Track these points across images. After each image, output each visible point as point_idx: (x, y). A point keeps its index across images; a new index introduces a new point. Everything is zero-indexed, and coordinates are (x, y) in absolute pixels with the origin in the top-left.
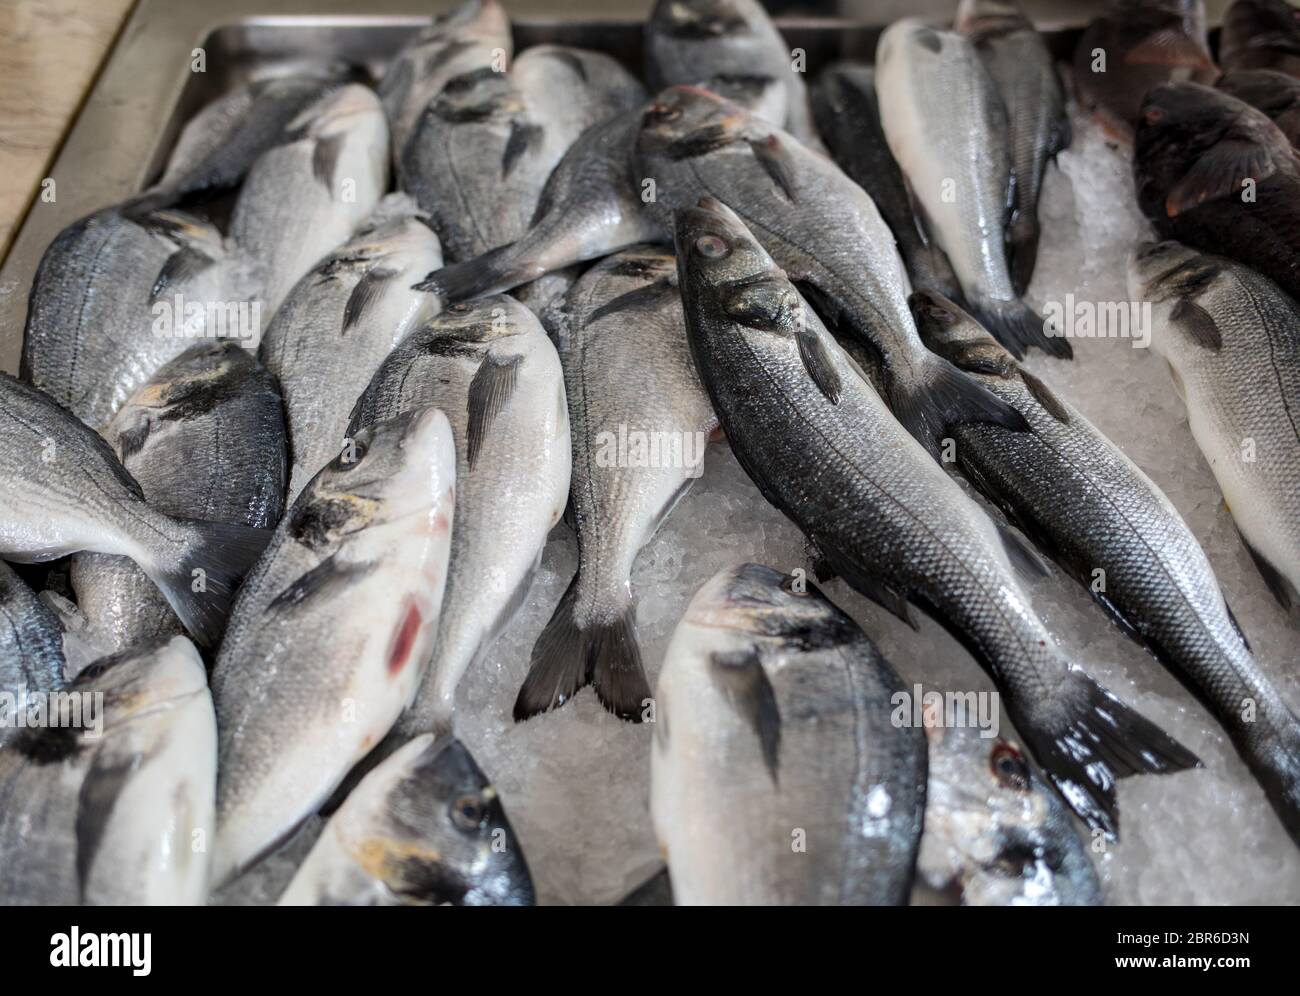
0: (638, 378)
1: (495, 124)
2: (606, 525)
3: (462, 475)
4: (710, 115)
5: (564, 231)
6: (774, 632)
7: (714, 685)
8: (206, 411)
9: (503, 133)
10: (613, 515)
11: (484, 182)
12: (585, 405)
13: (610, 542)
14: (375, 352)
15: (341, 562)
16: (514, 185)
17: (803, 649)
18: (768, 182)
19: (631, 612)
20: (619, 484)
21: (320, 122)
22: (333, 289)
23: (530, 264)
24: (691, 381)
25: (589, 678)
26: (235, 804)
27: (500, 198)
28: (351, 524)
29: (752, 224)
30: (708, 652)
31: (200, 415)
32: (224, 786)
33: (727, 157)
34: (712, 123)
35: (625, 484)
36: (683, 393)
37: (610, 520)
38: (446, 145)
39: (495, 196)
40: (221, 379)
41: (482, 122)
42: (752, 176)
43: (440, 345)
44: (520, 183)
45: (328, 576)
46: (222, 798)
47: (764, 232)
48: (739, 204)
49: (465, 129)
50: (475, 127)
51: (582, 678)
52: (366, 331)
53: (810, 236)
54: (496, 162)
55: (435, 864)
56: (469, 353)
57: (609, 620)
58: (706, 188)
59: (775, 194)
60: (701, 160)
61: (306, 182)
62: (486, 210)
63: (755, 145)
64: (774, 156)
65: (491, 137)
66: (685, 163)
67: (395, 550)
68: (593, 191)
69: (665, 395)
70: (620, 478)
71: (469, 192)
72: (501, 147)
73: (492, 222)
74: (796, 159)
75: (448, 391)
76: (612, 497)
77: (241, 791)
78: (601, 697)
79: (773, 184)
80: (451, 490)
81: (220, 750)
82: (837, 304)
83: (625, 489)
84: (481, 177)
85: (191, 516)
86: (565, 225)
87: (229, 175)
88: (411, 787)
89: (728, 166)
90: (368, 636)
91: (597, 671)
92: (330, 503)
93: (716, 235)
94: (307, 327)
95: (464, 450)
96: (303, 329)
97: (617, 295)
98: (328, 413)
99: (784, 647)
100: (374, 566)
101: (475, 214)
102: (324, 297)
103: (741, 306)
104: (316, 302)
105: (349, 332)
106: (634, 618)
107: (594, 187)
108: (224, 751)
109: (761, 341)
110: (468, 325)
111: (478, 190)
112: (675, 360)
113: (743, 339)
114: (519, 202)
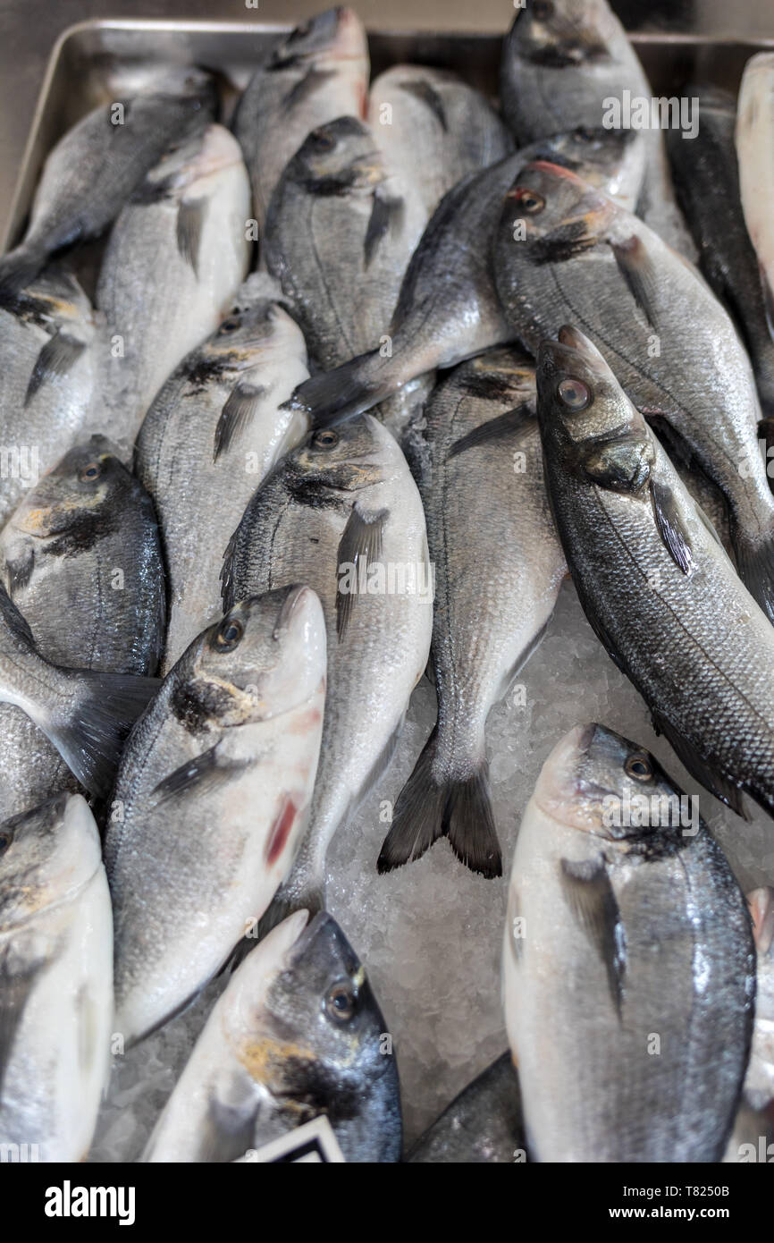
0: (496, 527)
1: (356, 197)
2: (464, 685)
3: (332, 646)
4: (572, 209)
5: (425, 340)
6: (620, 835)
7: (565, 899)
8: (88, 548)
9: (364, 209)
10: (471, 675)
11: (347, 270)
12: (446, 553)
13: (467, 702)
14: (246, 483)
15: (222, 756)
16: (376, 276)
17: (648, 858)
18: (629, 299)
19: (485, 767)
20: (477, 642)
21: (181, 180)
22: (203, 405)
23: (393, 376)
24: (547, 529)
25: (445, 829)
26: (132, 985)
27: (362, 291)
28: (231, 717)
29: (611, 353)
30: (559, 856)
31: (82, 552)
32: (121, 968)
33: (589, 265)
34: (574, 219)
35: (482, 643)
36: (539, 544)
37: (468, 679)
38: (309, 222)
39: (357, 288)
40: (100, 508)
41: (343, 195)
42: (614, 293)
43: (309, 491)
44: (382, 272)
45: (210, 768)
46: (119, 980)
47: (624, 364)
48: (600, 327)
49: (326, 203)
50: (336, 201)
51: (438, 829)
52: (237, 460)
53: (668, 373)
54: (358, 247)
55: (312, 1064)
56: (336, 503)
57: (465, 775)
58: (567, 302)
59: (637, 318)
60: (562, 267)
61: (171, 257)
62: (349, 305)
63: (619, 251)
64: (637, 266)
65: (355, 214)
66: (547, 269)
67: (271, 749)
68: (454, 289)
69: (521, 546)
70: (479, 636)
71: (333, 282)
72: (362, 228)
73: (354, 319)
74: (658, 268)
75: (318, 551)
76: (470, 655)
77: (136, 974)
78: (455, 849)
79: (634, 303)
80: (323, 679)
81: (115, 929)
82: (690, 447)
83: (482, 649)
84: (343, 265)
85: (78, 665)
86: (426, 332)
87: (93, 225)
88: (289, 979)
89: (590, 278)
90: (248, 834)
91: (453, 824)
92: (209, 686)
93: (578, 379)
94: (180, 446)
95: (333, 621)
96: (176, 448)
97: (477, 425)
98: (202, 549)
99: (629, 854)
100: (252, 763)
101: (338, 308)
102: (196, 414)
103: (600, 466)
104: (186, 418)
105: (220, 460)
106: (487, 775)
107: (455, 285)
108: (120, 931)
109: (618, 503)
110: (334, 465)
111: (341, 280)
112: (532, 505)
113: (601, 503)
114: (381, 295)
